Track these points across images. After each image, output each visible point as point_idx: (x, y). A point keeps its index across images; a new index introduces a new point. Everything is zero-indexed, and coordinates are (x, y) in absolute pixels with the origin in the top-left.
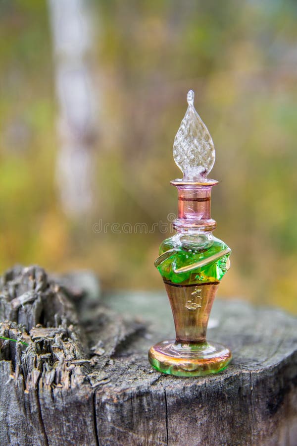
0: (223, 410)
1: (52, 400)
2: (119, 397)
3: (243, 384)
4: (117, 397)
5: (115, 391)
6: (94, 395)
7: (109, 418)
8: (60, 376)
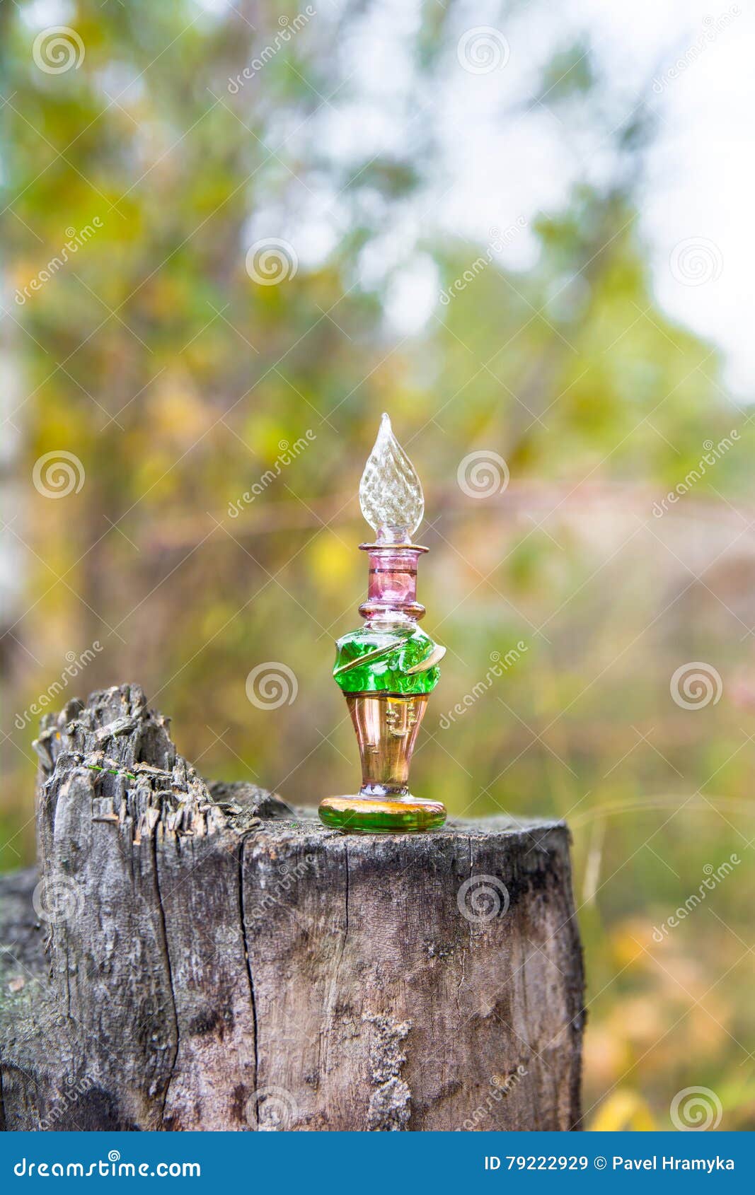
0: (429, 887)
1: (176, 854)
2: (279, 850)
3: (458, 856)
4: (276, 850)
5: (273, 842)
6: (241, 846)
7: (263, 883)
8: (190, 819)
